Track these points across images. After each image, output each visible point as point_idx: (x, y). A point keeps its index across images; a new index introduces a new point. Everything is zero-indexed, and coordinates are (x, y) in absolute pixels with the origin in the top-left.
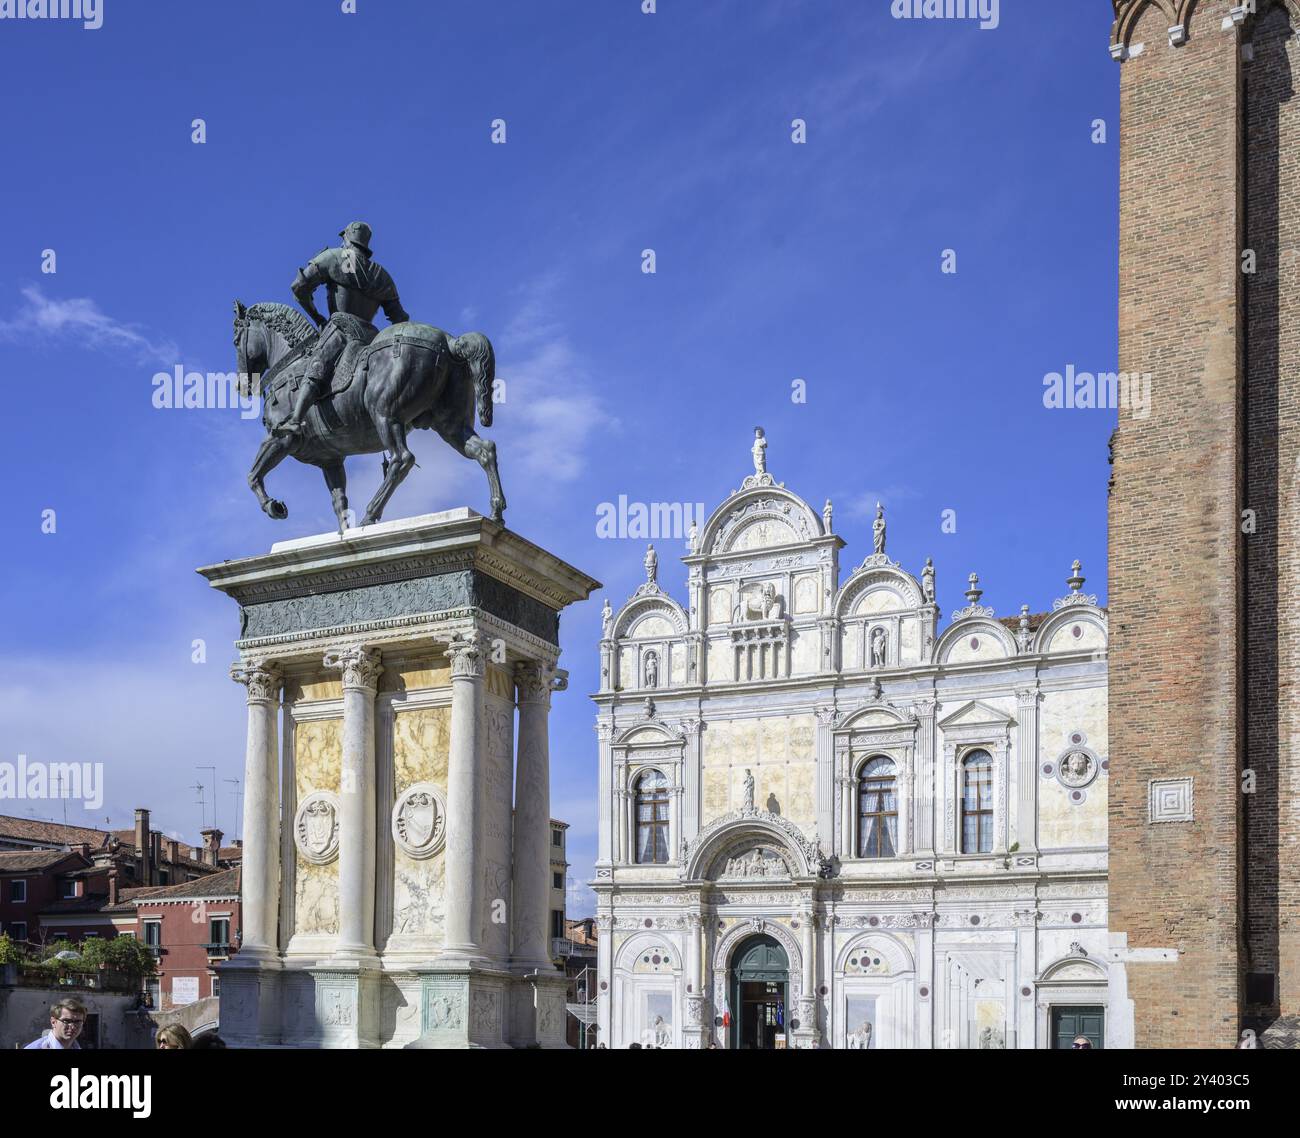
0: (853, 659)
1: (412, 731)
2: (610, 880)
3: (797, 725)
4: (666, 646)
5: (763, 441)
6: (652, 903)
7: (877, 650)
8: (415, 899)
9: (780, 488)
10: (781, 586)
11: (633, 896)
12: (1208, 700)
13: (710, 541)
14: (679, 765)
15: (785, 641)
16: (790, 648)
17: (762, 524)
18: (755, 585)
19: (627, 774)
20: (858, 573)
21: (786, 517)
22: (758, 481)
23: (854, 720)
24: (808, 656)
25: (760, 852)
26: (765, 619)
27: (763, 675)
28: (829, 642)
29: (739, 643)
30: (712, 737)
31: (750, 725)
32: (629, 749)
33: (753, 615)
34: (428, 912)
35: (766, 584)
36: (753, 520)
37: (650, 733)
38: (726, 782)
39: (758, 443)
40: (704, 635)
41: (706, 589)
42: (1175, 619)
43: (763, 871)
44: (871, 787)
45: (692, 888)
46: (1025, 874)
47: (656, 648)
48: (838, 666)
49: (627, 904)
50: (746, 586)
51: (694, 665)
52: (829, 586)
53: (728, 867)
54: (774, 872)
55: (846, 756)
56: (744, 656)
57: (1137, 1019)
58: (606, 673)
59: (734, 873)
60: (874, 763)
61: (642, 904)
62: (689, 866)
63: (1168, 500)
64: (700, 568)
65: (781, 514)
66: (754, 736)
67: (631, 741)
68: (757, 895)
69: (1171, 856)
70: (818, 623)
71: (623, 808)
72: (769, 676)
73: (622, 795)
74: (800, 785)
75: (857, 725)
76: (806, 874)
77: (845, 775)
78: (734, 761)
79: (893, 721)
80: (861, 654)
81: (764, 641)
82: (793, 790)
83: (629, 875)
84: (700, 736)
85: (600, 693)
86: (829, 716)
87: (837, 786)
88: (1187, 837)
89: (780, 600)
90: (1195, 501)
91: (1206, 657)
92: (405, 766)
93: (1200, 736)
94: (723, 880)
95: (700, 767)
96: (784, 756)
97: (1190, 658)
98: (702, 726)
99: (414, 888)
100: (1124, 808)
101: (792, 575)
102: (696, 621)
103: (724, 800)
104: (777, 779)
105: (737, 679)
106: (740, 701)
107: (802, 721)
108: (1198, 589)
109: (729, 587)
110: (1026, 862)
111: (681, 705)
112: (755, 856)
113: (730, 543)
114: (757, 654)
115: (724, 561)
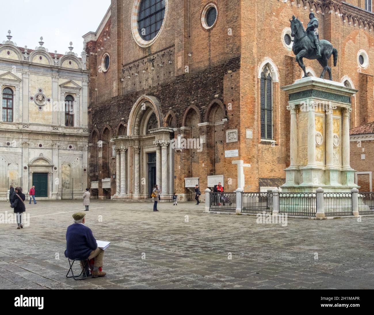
12: (254, 115)
42: (250, 98)
46: (27, 131)
57: (245, 178)
63: (248, 73)
69: (249, 145)
88: (252, 142)
91: (254, 106)
93: (253, 122)
100: (243, 134)
110: (26, 127)
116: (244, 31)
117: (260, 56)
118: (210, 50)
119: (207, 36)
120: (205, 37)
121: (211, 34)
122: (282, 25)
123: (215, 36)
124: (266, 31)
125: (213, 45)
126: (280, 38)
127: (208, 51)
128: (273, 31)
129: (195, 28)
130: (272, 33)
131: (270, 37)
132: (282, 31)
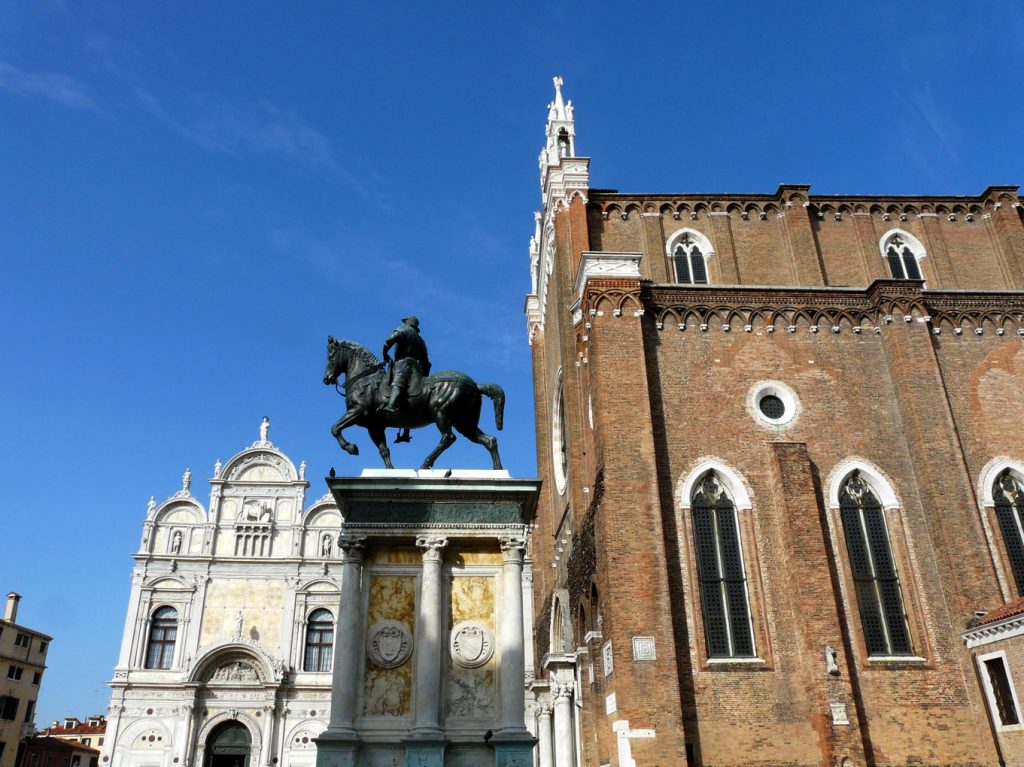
0: (311, 551)
1: (463, 590)
2: (125, 680)
3: (272, 586)
4: (190, 530)
5: (268, 424)
6: (155, 697)
7: (326, 547)
8: (465, 694)
9: (276, 451)
10: (270, 504)
11: (140, 691)
12: (658, 599)
13: (228, 473)
14: (189, 605)
15: (270, 536)
16: (272, 539)
17: (262, 468)
18: (254, 501)
19: (150, 607)
20: (318, 503)
21: (277, 466)
22: (262, 444)
23: (309, 586)
24: (284, 546)
25: (240, 664)
26: (258, 521)
27: (253, 554)
28: (298, 539)
29: (239, 533)
30: (214, 588)
31: (242, 583)
32: (155, 591)
33: (251, 518)
34: (476, 702)
35: (262, 502)
36: (256, 465)
37: (171, 582)
38: (221, 618)
39: (265, 425)
40: (217, 525)
41: (222, 499)
42: (639, 558)
43: (240, 678)
44: (317, 628)
45: (189, 687)
47: (182, 530)
48: (302, 553)
49: (136, 697)
50: (249, 501)
51: (208, 543)
52: (300, 508)
53: (216, 674)
54: (248, 677)
55: (303, 608)
56: (242, 541)
58: (146, 541)
59: (219, 679)
60: (318, 613)
61: (147, 698)
62: (190, 672)
63: (630, 501)
64: (220, 487)
65: (273, 464)
66: (243, 590)
67: (156, 586)
68: (234, 693)
69: (647, 679)
70: (293, 528)
71: (143, 631)
72: (257, 555)
73: (144, 622)
74: (271, 623)
75: (310, 589)
76: (273, 681)
77: (301, 619)
78: (227, 604)
79: (334, 589)
80: (316, 547)
81: (256, 534)
82: (266, 625)
83: (140, 676)
84: (206, 587)
85: (140, 553)
86: (294, 582)
87: (296, 625)
88: (654, 668)
89: (269, 511)
90: (642, 504)
91: (655, 577)
92: (458, 609)
93: (655, 616)
94: (212, 682)
95: (204, 607)
96: (262, 604)
97: (647, 577)
98: (209, 581)
99: (464, 687)
100: (622, 651)
101: (277, 499)
102: (213, 517)
103: (217, 629)
104: (256, 618)
105: (236, 554)
106: (236, 568)
107: (275, 584)
108: (648, 544)
109: (237, 500)
111: (196, 566)
112: (236, 668)
113: (240, 475)
114: (250, 541)
115: (235, 485)
116: (609, 412)
117: (684, 457)
122: (745, 379)
124: (698, 402)
126: (744, 408)
128: (720, 396)
130: (717, 402)
131: (711, 411)
132: (747, 392)
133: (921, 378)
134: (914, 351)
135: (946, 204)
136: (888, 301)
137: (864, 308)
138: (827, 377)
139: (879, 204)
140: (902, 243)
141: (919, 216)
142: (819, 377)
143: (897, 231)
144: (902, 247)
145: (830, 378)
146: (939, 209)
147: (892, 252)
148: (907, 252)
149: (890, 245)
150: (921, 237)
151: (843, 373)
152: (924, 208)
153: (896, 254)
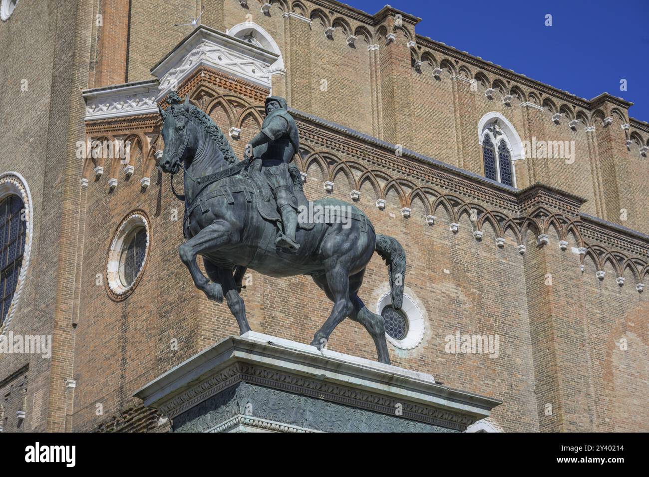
118: (123, 359)
119: (119, 318)
120: (113, 319)
121: (129, 309)
123: (140, 312)
125: (132, 343)
127: (119, 363)
129: (91, 296)
132: (370, 293)
133: (570, 327)
134: (565, 290)
135: (555, 100)
136: (546, 215)
137: (511, 215)
138: (462, 297)
139: (486, 72)
140: (500, 134)
141: (524, 104)
142: (453, 295)
143: (499, 115)
144: (499, 137)
145: (466, 299)
146: (547, 103)
147: (487, 141)
148: (503, 146)
149: (487, 131)
150: (522, 133)
151: (480, 295)
152: (532, 95)
153: (492, 145)
